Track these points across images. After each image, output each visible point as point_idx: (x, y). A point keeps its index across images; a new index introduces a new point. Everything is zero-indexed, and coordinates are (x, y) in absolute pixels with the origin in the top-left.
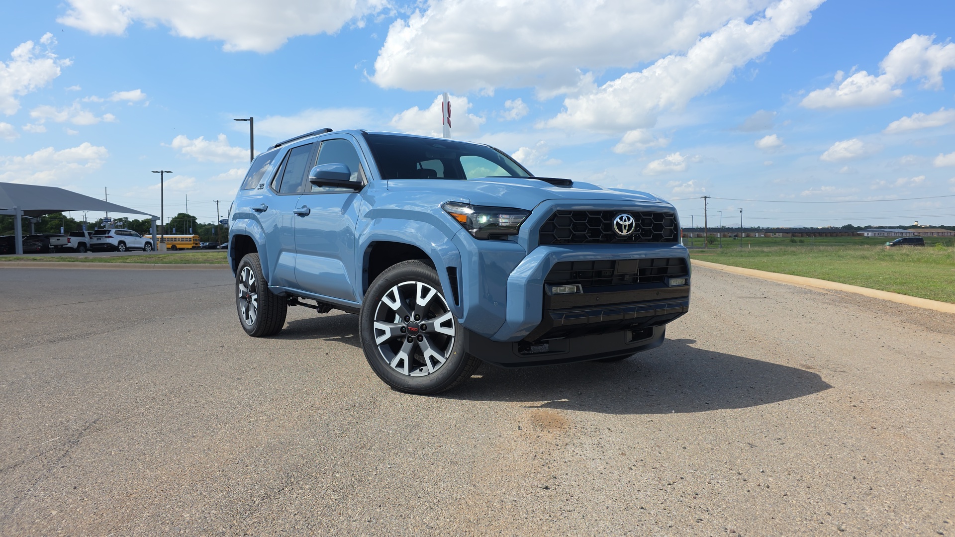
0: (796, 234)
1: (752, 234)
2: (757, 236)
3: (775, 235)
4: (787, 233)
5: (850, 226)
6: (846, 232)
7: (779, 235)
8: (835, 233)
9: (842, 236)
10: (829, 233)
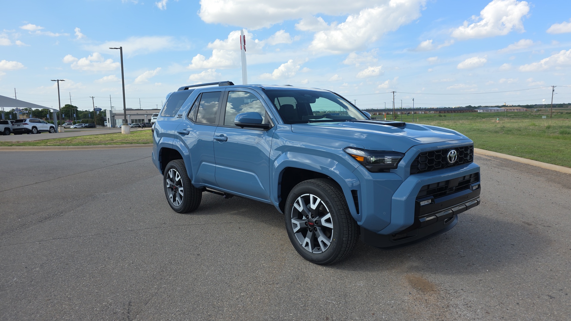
0: (442, 111)
1: (417, 112)
2: (420, 113)
3: (430, 112)
4: (437, 111)
5: (470, 106)
6: (468, 110)
7: (432, 112)
8: (462, 110)
9: (466, 112)
10: (459, 110)
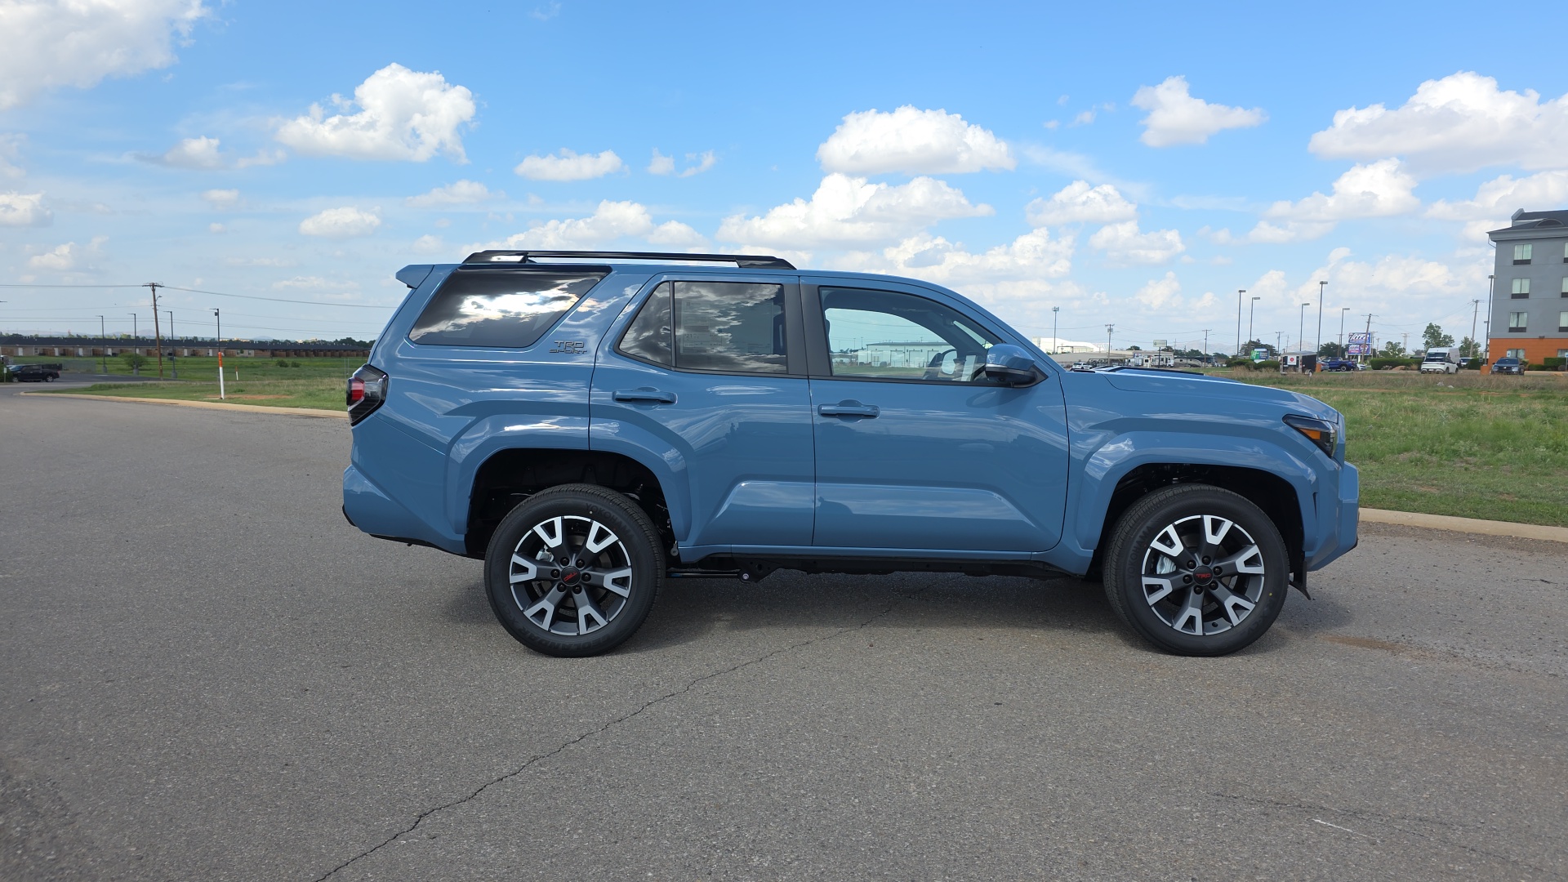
1: (202, 351)
3: (242, 352)
4: (263, 350)
7: (249, 354)
